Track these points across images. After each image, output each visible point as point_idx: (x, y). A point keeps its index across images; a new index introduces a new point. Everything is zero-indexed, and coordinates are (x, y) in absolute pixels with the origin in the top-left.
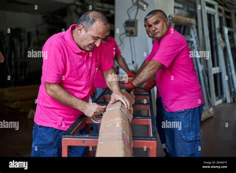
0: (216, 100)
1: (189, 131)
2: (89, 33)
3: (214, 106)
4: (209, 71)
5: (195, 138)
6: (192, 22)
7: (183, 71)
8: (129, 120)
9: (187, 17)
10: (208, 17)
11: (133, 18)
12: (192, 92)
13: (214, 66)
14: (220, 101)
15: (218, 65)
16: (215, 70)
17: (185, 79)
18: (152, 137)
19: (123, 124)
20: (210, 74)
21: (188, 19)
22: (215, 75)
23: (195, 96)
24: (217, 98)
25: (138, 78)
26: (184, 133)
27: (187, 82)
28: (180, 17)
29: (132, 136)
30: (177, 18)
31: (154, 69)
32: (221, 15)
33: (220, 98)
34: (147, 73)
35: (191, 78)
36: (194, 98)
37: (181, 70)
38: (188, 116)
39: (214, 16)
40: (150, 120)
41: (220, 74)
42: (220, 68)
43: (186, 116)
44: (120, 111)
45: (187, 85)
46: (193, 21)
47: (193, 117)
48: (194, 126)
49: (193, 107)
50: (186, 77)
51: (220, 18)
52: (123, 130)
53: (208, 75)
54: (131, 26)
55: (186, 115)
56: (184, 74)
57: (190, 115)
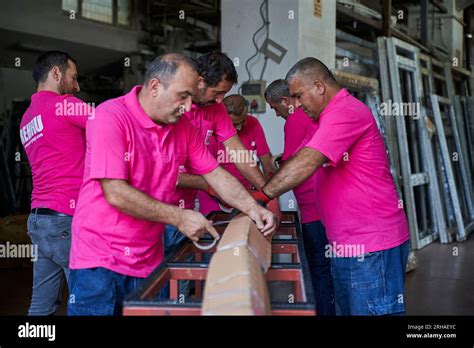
0: (420, 239)
1: (381, 294)
2: (171, 88)
3: (417, 249)
4: (405, 181)
5: (394, 310)
6: (371, 85)
7: (366, 174)
8: (263, 269)
9: (361, 74)
10: (400, 74)
11: (256, 77)
12: (385, 218)
13: (413, 171)
14: (428, 240)
15: (421, 170)
16: (417, 179)
17: (371, 190)
18: (305, 304)
19: (252, 277)
20: (406, 187)
21: (364, 79)
22: (416, 189)
23: (391, 225)
24: (421, 234)
25: (275, 181)
26: (371, 299)
27: (375, 197)
28: (348, 75)
29: (269, 302)
30: (344, 78)
31: (308, 164)
32: (426, 72)
33: (427, 234)
34: (294, 173)
35: (382, 188)
36: (388, 228)
37: (361, 172)
38: (378, 265)
39: (411, 74)
40: (300, 271)
41: (426, 186)
42: (425, 174)
43: (373, 266)
44: (246, 251)
45: (374, 202)
46: (373, 83)
47: (388, 266)
48: (389, 284)
49: (387, 248)
50: (371, 186)
51: (424, 78)
52: (251, 289)
53: (402, 188)
54: (253, 93)
55: (374, 263)
56: (369, 180)
57: (382, 262)
